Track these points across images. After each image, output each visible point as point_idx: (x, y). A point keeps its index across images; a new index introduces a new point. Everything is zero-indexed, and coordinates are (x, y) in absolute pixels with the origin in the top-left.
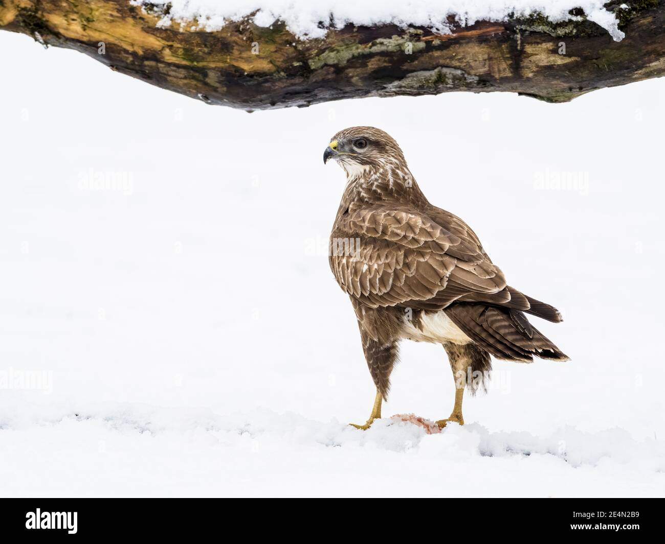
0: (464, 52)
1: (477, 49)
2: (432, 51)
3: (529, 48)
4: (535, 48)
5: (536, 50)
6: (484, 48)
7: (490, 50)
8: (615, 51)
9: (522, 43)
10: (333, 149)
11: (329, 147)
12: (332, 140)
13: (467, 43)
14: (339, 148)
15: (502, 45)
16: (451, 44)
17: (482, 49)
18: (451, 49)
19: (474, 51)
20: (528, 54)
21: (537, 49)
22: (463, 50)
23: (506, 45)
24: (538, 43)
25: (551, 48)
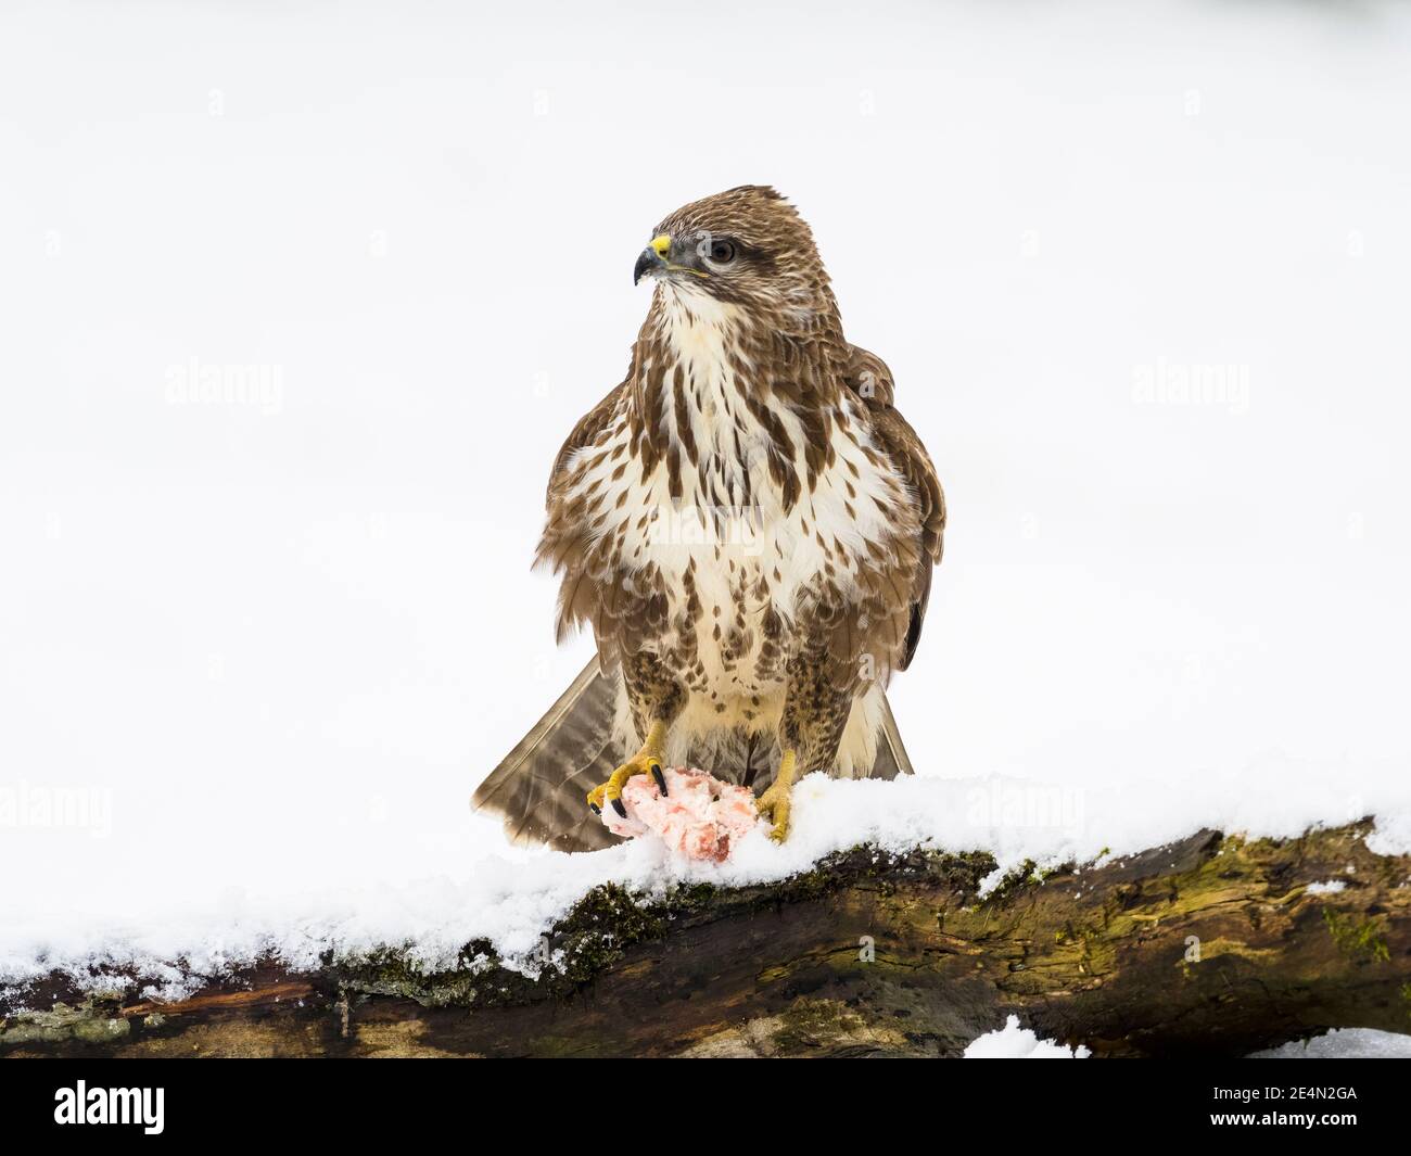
0: (218, 1041)
1: (248, 1034)
2: (146, 1040)
3: (367, 1032)
4: (380, 1032)
5: (384, 1037)
6: (262, 1032)
7: (277, 1037)
8: (566, 1039)
9: (352, 1021)
10: (658, 254)
11: (650, 249)
12: (658, 231)
13: (226, 1021)
14: (673, 255)
15: (306, 1025)
16: (189, 1023)
17: (260, 1036)
18: (189, 1034)
19: (241, 1041)
20: (366, 1045)
21: (387, 1035)
22: (216, 1037)
23: (316, 1026)
24: (389, 1022)
25: (419, 1033)
